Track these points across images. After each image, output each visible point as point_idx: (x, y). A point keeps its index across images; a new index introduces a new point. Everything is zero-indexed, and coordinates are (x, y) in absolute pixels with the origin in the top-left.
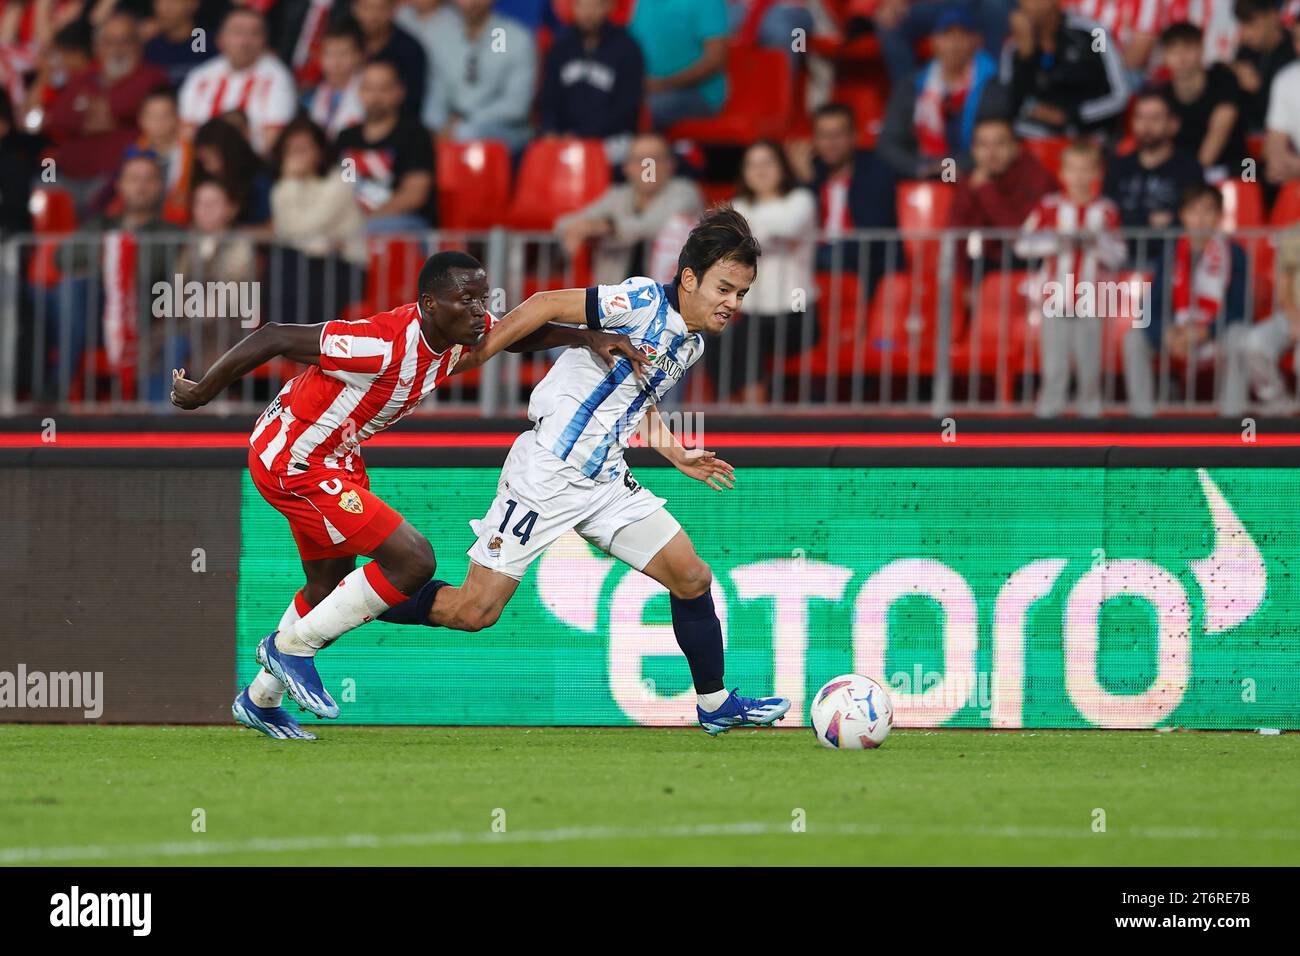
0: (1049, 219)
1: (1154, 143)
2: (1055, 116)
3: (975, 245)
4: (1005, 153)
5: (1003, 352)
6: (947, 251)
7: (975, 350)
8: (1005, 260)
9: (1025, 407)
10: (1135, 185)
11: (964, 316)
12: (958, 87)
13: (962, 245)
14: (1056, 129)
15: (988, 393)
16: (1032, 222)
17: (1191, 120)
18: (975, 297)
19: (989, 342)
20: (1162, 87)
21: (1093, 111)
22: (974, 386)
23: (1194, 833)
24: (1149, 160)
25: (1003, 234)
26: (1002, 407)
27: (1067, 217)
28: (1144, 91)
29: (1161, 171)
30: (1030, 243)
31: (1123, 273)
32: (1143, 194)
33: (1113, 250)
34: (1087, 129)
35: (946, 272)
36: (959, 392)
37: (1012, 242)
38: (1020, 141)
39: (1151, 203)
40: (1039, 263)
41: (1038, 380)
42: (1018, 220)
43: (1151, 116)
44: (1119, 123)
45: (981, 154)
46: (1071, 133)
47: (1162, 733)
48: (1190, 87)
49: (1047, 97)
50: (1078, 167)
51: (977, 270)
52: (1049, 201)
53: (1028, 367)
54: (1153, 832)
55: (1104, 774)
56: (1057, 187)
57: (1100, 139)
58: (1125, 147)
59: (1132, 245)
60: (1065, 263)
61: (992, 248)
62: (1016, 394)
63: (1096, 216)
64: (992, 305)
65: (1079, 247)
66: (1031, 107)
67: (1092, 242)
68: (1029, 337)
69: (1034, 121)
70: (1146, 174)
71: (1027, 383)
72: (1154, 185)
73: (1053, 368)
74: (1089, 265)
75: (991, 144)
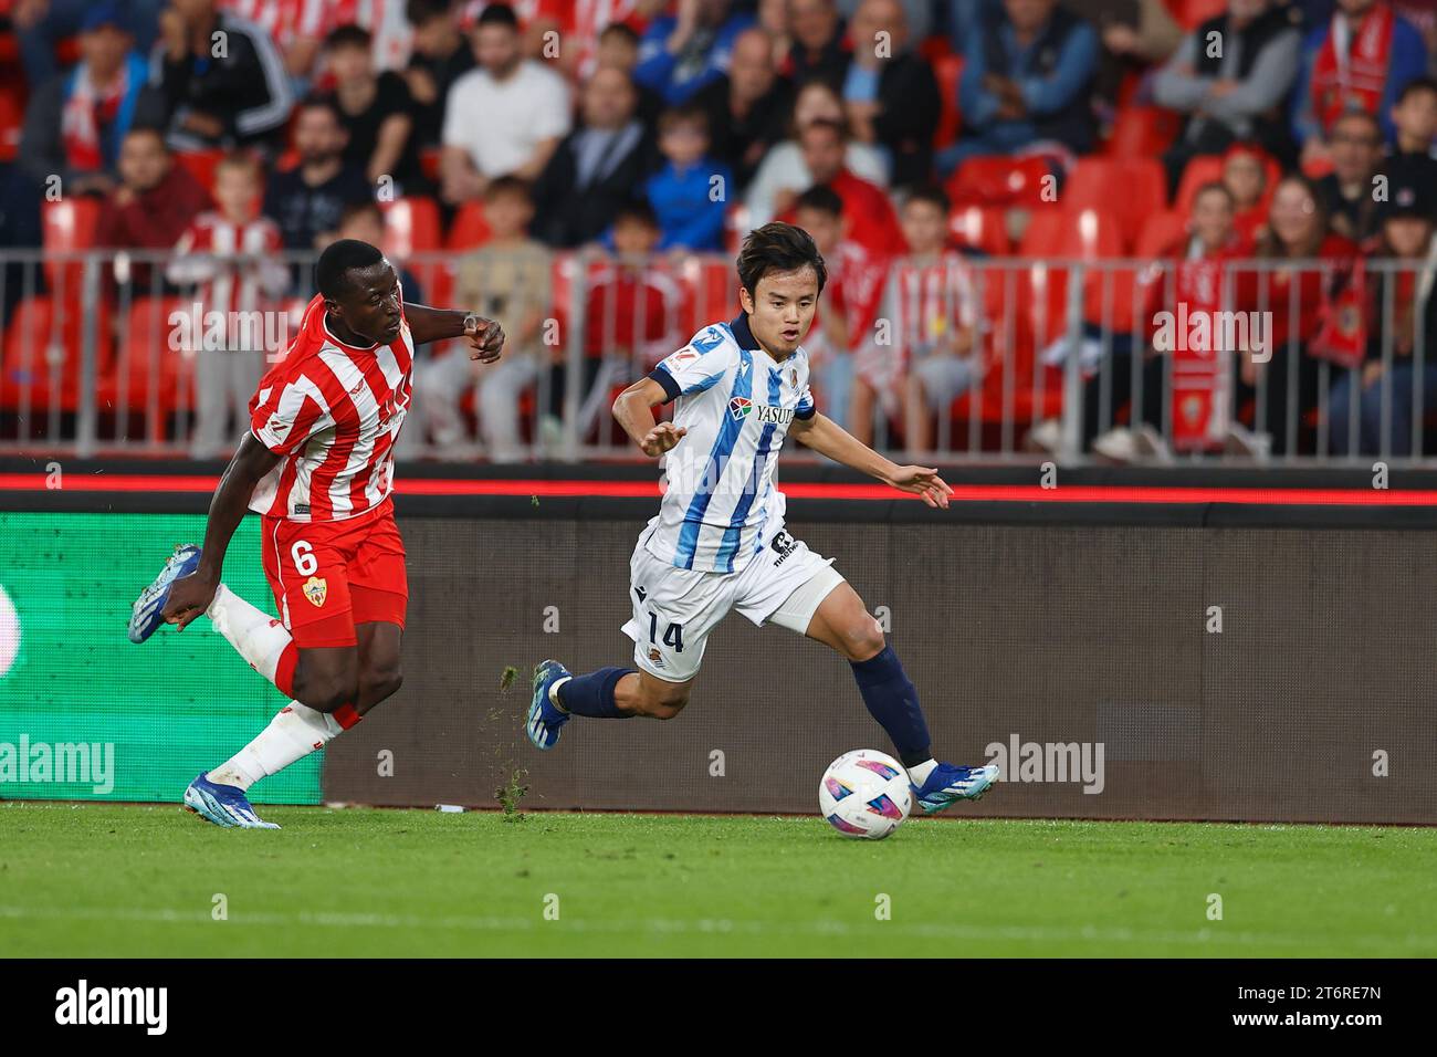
0: (203, 241)
1: (319, 158)
2: (210, 126)
3: (122, 267)
4: (155, 166)
5: (153, 387)
6: (91, 273)
7: (122, 385)
8: (156, 285)
9: (178, 448)
10: (298, 204)
11: (110, 346)
12: (110, 92)
13: (107, 269)
14: (212, 142)
15: (137, 432)
16: (185, 245)
17: (360, 133)
18: (122, 325)
19: (138, 375)
20: (326, 95)
21: (252, 121)
22: (122, 423)
23: (369, 919)
24: (315, 176)
25: (152, 256)
26: (153, 447)
27: (223, 238)
28: (308, 100)
29: (327, 188)
30: (184, 266)
31: (285, 301)
32: (307, 215)
33: (275, 276)
34: (245, 141)
35: (90, 297)
36: (105, 430)
37: (164, 266)
38: (172, 154)
39: (316, 225)
40: (192, 289)
41: (192, 419)
42: (170, 241)
43: (316, 127)
44: (280, 136)
45: (129, 167)
46: (228, 146)
47: (333, 810)
48: (357, 97)
49: (203, 105)
50: (234, 183)
51: (125, 296)
52: (204, 221)
53: (181, 403)
54: (325, 918)
55: (270, 854)
56: (212, 205)
57: (258, 152)
58: (287, 162)
59: (295, 270)
60: (222, 289)
61: (141, 271)
62: (168, 433)
63: (256, 237)
64: (140, 334)
65: (237, 270)
66: (184, 117)
67: (253, 266)
68: (182, 371)
69: (186, 131)
70: (311, 192)
71: (178, 420)
72: (320, 205)
73: (209, 404)
74: (249, 292)
75: (140, 155)
